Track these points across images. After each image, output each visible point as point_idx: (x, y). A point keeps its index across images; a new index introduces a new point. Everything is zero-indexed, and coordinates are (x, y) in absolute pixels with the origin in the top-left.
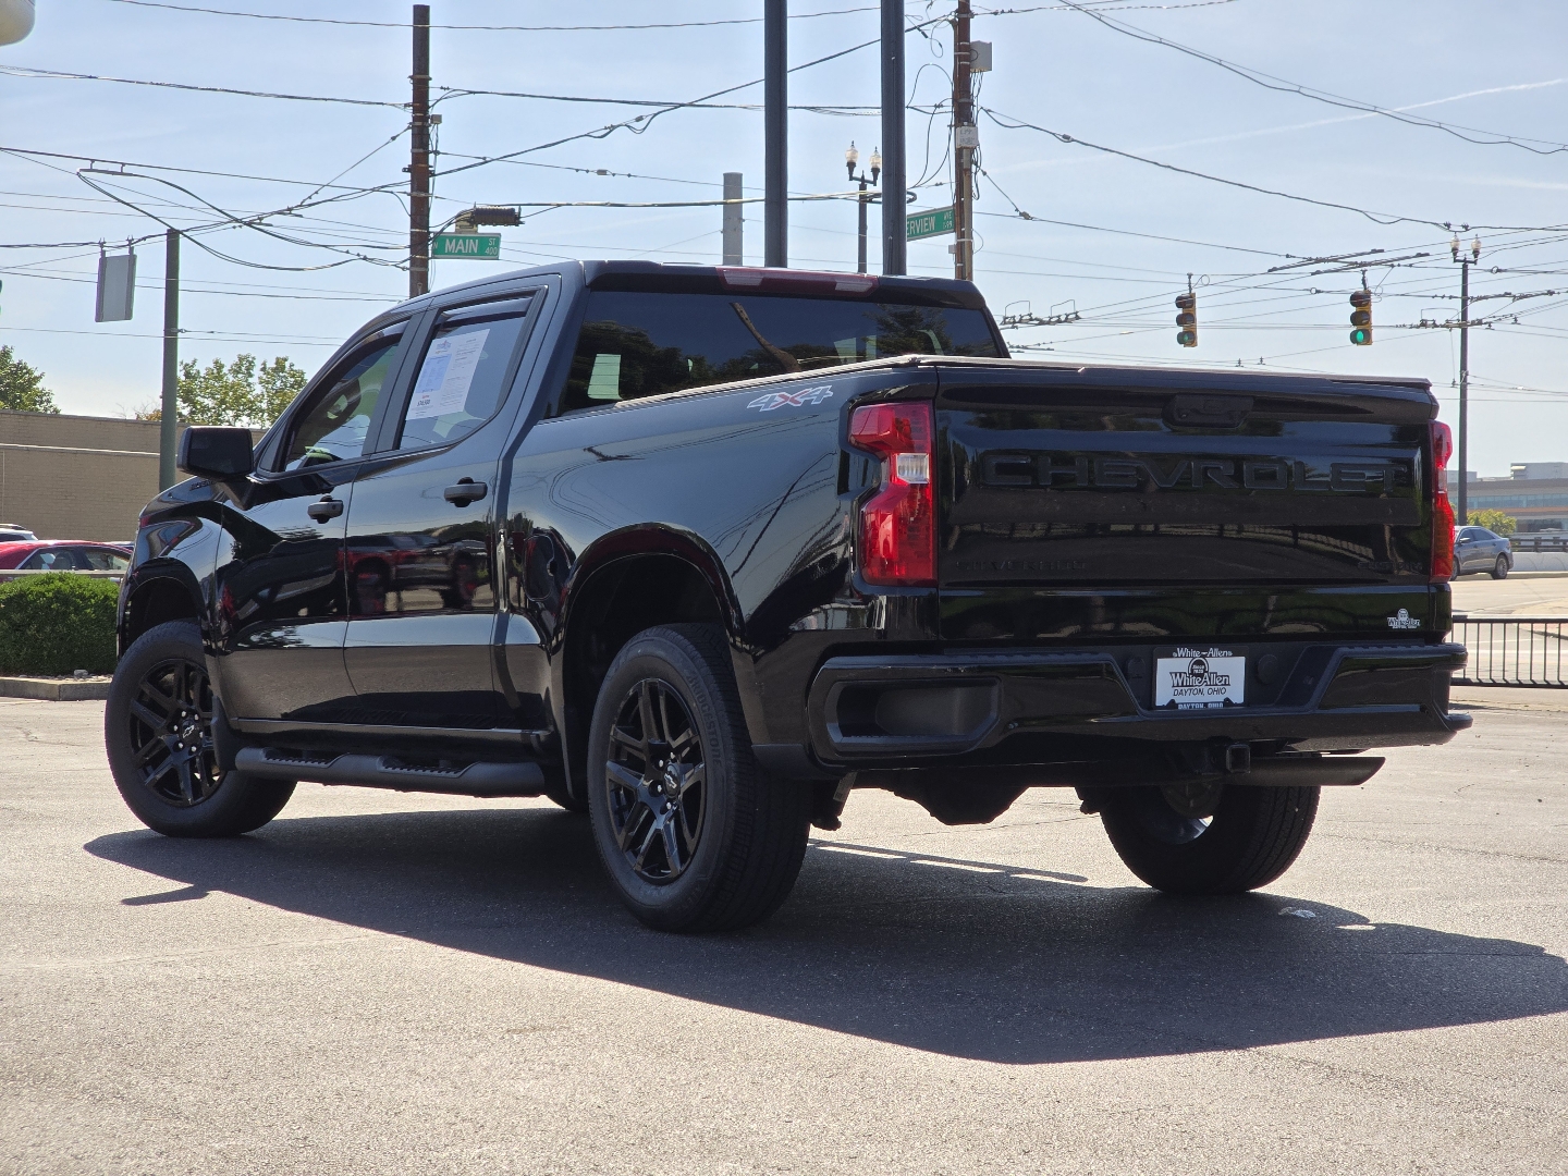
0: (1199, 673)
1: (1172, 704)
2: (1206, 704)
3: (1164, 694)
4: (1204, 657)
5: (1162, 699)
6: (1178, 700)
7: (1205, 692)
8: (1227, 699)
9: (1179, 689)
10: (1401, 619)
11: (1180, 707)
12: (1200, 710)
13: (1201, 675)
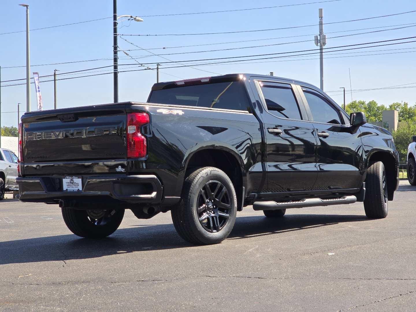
0: (72, 182)
1: (67, 189)
2: (73, 190)
3: (65, 187)
4: (72, 178)
5: (65, 189)
6: (68, 189)
7: (74, 187)
8: (78, 189)
9: (68, 186)
10: (119, 168)
11: (68, 191)
12: (72, 192)
13: (73, 183)
